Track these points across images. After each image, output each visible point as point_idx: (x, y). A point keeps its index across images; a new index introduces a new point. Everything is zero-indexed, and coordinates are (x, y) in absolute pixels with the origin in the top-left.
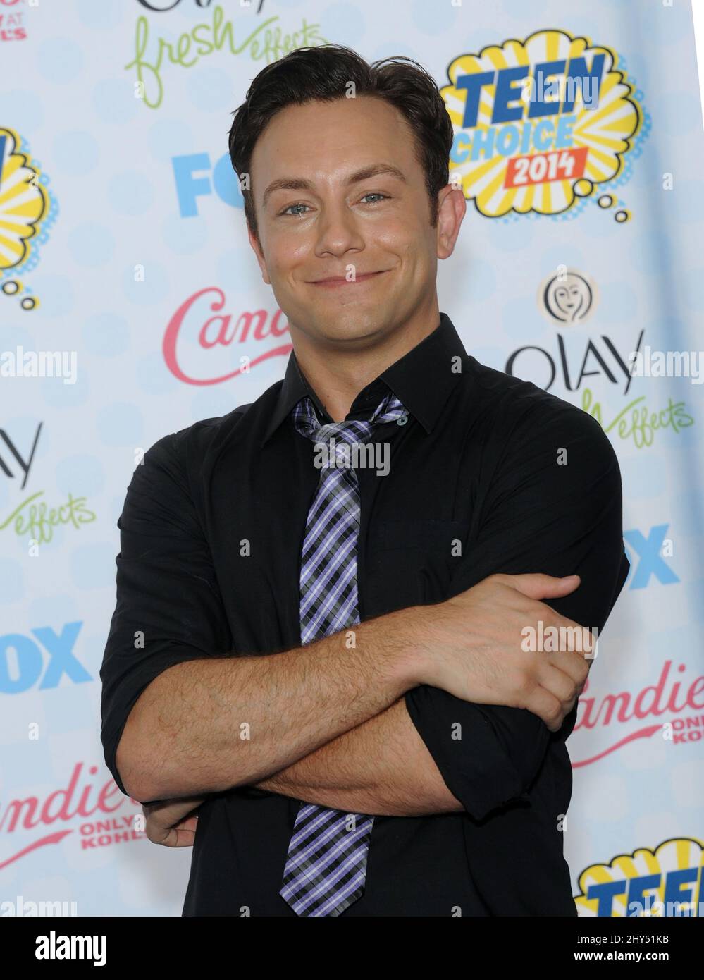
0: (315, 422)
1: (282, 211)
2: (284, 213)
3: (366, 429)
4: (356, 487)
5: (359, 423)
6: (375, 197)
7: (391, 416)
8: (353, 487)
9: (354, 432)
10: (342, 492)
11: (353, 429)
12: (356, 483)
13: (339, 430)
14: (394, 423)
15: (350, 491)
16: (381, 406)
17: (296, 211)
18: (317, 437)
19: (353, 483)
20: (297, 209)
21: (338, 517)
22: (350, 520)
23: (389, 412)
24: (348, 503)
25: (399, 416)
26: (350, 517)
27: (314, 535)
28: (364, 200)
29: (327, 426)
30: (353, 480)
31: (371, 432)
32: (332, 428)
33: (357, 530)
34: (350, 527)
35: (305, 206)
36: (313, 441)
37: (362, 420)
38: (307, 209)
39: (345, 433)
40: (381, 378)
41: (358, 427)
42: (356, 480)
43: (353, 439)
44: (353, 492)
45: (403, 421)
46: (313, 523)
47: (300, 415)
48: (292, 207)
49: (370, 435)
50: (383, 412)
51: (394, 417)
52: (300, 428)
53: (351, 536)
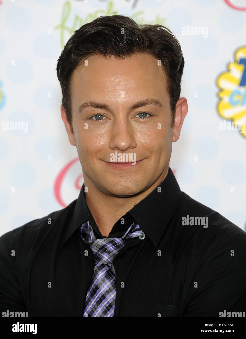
0: (92, 236)
1: (90, 117)
2: (91, 118)
3: (121, 243)
4: (114, 278)
5: (117, 239)
6: (143, 115)
7: (135, 234)
8: (112, 278)
9: (114, 245)
10: (106, 282)
11: (114, 243)
12: (114, 276)
13: (105, 244)
14: (137, 238)
15: (111, 281)
16: (130, 228)
17: (98, 118)
18: (93, 246)
19: (113, 276)
20: (98, 117)
21: (103, 297)
22: (110, 299)
23: (134, 232)
24: (109, 289)
25: (140, 234)
26: (111, 298)
27: (90, 307)
28: (138, 116)
29: (98, 240)
30: (112, 273)
31: (124, 244)
32: (101, 242)
33: (114, 306)
34: (110, 304)
35: (103, 116)
36: (91, 248)
37: (118, 237)
38: (104, 118)
39: (109, 246)
40: (129, 213)
41: (116, 242)
42: (115, 273)
43: (113, 249)
44: (112, 282)
45: (142, 237)
46: (89, 300)
47: (84, 228)
48: (96, 116)
49: (123, 246)
50: (131, 232)
51: (137, 235)
52: (84, 238)
53: (111, 310)
